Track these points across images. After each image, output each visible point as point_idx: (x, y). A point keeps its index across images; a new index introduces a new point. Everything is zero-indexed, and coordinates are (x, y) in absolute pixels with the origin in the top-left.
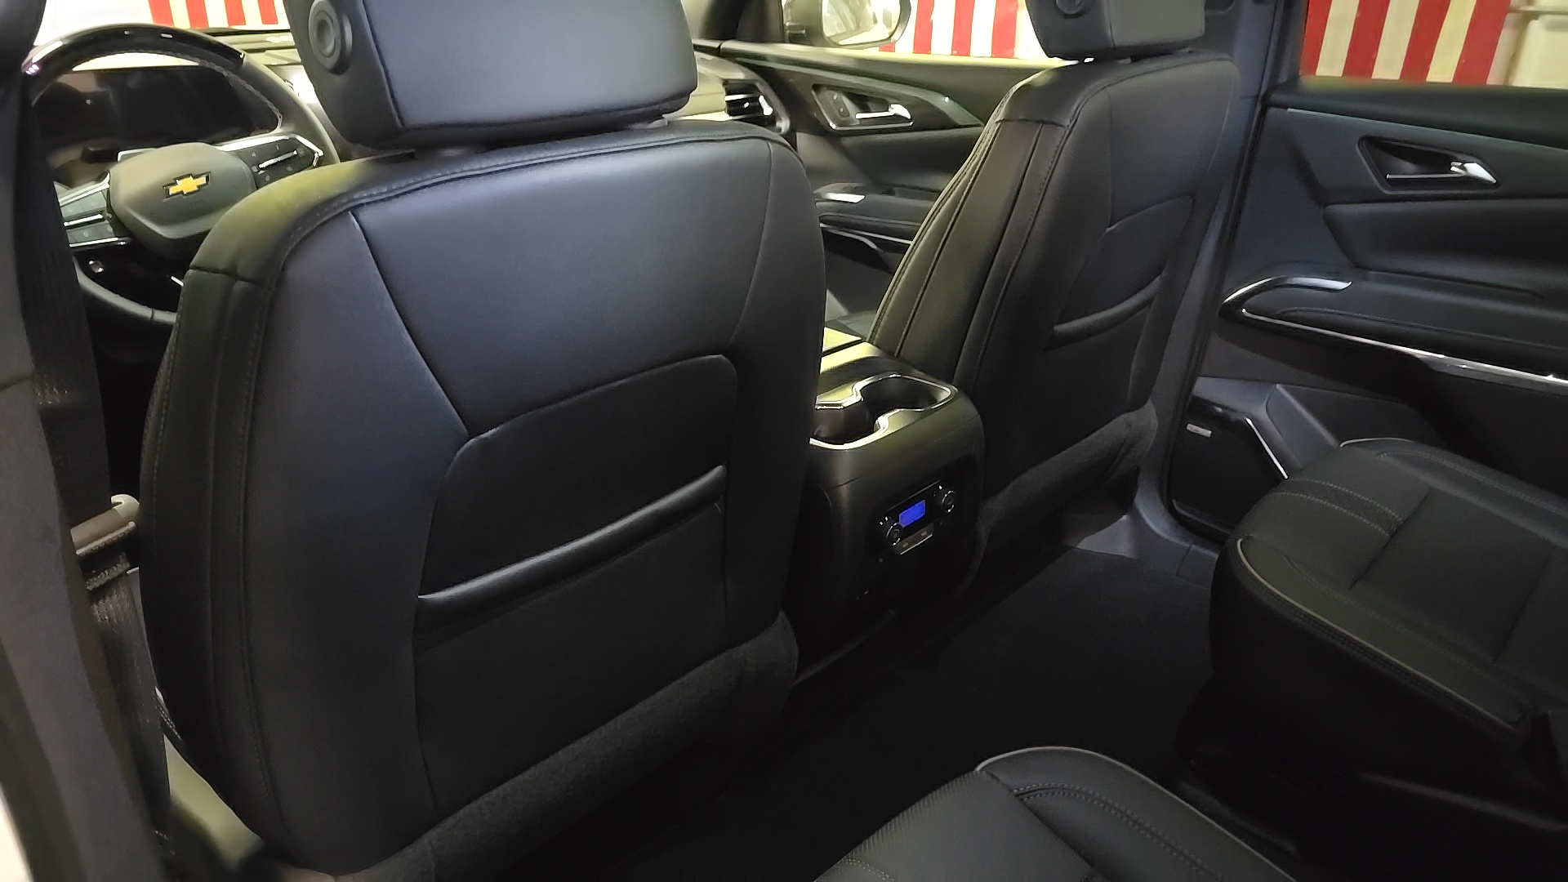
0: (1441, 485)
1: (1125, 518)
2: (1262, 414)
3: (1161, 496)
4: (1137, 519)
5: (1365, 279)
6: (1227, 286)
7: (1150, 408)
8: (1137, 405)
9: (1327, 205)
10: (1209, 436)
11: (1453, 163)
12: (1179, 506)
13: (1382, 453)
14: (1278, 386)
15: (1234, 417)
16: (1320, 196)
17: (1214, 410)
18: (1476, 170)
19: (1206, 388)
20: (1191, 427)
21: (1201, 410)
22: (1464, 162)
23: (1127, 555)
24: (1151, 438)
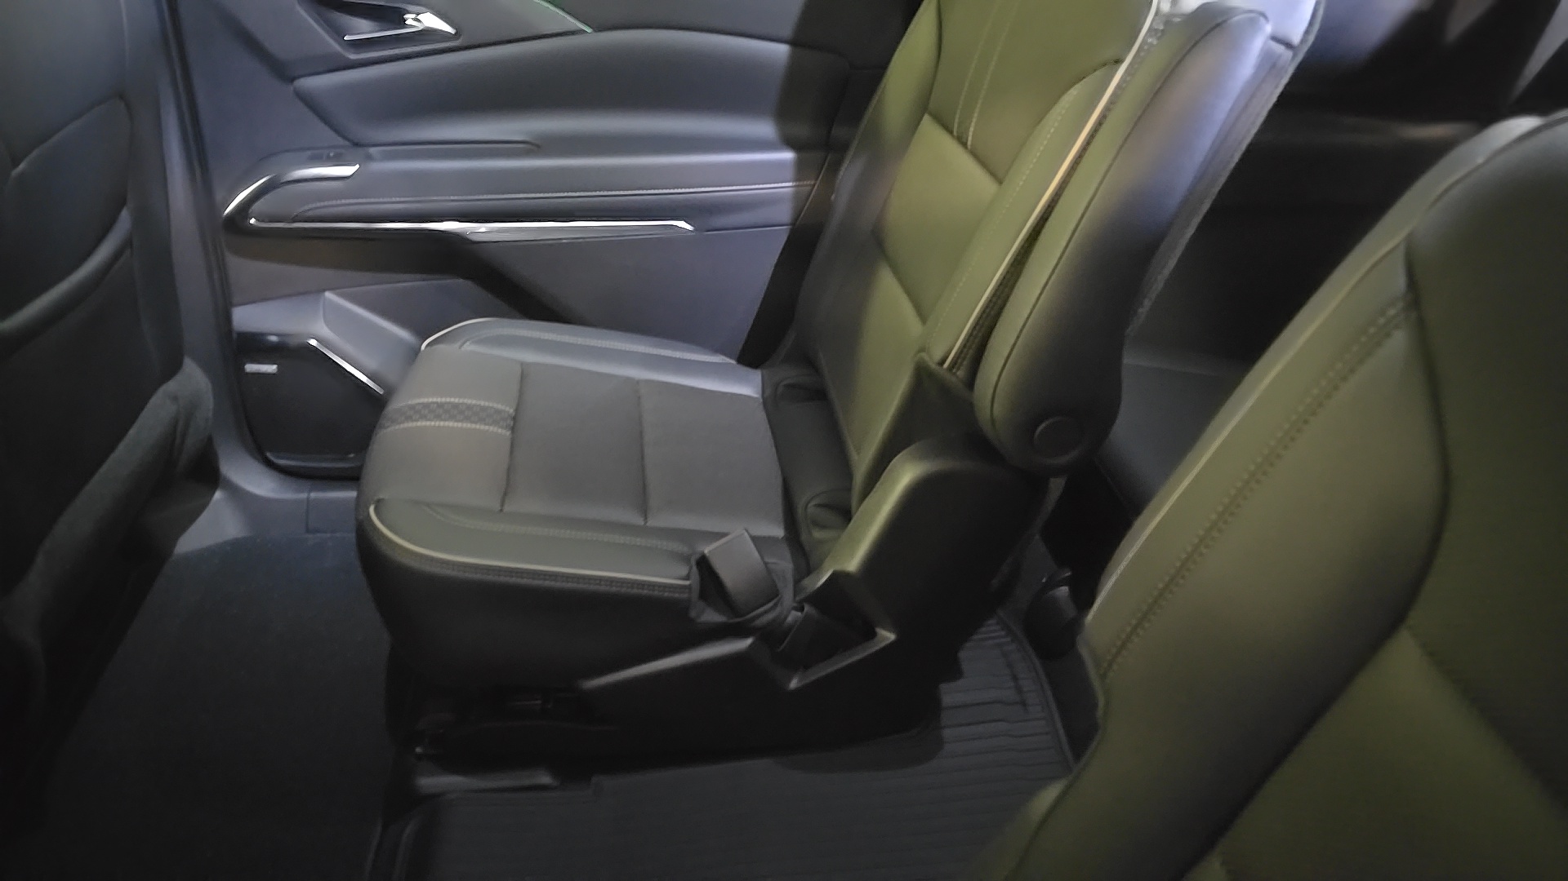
0: (530, 357)
1: (218, 495)
2: (325, 331)
3: (252, 455)
4: (235, 492)
5: (370, 158)
6: (219, 196)
7: (191, 368)
8: (172, 368)
9: (292, 80)
10: (275, 372)
11: (406, 16)
12: (278, 457)
13: (464, 343)
14: (328, 294)
15: (293, 342)
16: (284, 72)
17: (268, 341)
18: (430, 21)
19: (248, 318)
20: (251, 368)
21: (254, 346)
22: (418, 14)
23: (240, 535)
24: (209, 402)
